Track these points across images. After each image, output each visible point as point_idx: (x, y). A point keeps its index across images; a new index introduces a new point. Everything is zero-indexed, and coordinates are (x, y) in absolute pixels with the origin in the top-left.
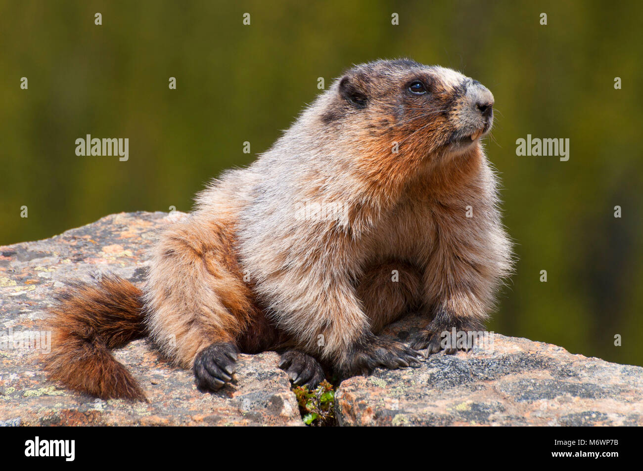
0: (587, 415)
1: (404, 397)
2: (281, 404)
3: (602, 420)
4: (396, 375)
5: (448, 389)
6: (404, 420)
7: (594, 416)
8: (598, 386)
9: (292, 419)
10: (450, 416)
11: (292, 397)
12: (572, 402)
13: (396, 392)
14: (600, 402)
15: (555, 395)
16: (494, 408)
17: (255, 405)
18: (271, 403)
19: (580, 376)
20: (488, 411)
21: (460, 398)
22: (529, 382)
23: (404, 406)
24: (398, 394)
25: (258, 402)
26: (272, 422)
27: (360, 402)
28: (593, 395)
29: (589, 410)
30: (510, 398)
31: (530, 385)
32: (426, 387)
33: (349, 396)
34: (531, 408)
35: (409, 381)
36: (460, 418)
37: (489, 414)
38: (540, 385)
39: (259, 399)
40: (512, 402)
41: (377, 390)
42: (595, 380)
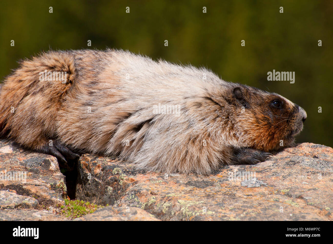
2: (50, 164)
6: (120, 171)
9: (56, 172)
11: (55, 160)
17: (35, 165)
18: (44, 163)
25: (36, 163)
26: (45, 174)
27: (93, 162)
33: (87, 159)
39: (36, 161)
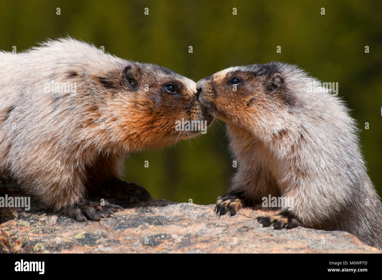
0: (159, 236)
1: (41, 232)
3: (168, 239)
4: (36, 218)
5: (70, 225)
6: (42, 247)
7: (163, 236)
8: (165, 217)
10: (71, 243)
12: (149, 229)
13: (36, 229)
14: (167, 227)
15: (138, 225)
16: (99, 235)
19: (154, 211)
20: (96, 237)
21: (77, 231)
22: (121, 217)
23: (41, 238)
24: (37, 230)
27: (13, 237)
28: (162, 223)
29: (160, 233)
30: (110, 228)
31: (122, 219)
32: (55, 225)
33: (5, 233)
34: (123, 234)
35: (44, 222)
36: (78, 243)
37: (96, 239)
38: (129, 219)
40: (111, 231)
41: (24, 229)
42: (163, 214)
